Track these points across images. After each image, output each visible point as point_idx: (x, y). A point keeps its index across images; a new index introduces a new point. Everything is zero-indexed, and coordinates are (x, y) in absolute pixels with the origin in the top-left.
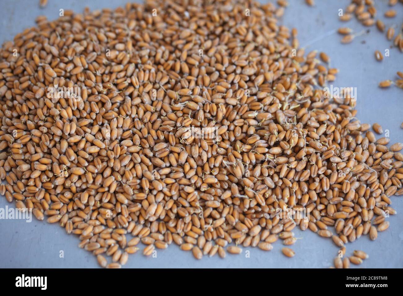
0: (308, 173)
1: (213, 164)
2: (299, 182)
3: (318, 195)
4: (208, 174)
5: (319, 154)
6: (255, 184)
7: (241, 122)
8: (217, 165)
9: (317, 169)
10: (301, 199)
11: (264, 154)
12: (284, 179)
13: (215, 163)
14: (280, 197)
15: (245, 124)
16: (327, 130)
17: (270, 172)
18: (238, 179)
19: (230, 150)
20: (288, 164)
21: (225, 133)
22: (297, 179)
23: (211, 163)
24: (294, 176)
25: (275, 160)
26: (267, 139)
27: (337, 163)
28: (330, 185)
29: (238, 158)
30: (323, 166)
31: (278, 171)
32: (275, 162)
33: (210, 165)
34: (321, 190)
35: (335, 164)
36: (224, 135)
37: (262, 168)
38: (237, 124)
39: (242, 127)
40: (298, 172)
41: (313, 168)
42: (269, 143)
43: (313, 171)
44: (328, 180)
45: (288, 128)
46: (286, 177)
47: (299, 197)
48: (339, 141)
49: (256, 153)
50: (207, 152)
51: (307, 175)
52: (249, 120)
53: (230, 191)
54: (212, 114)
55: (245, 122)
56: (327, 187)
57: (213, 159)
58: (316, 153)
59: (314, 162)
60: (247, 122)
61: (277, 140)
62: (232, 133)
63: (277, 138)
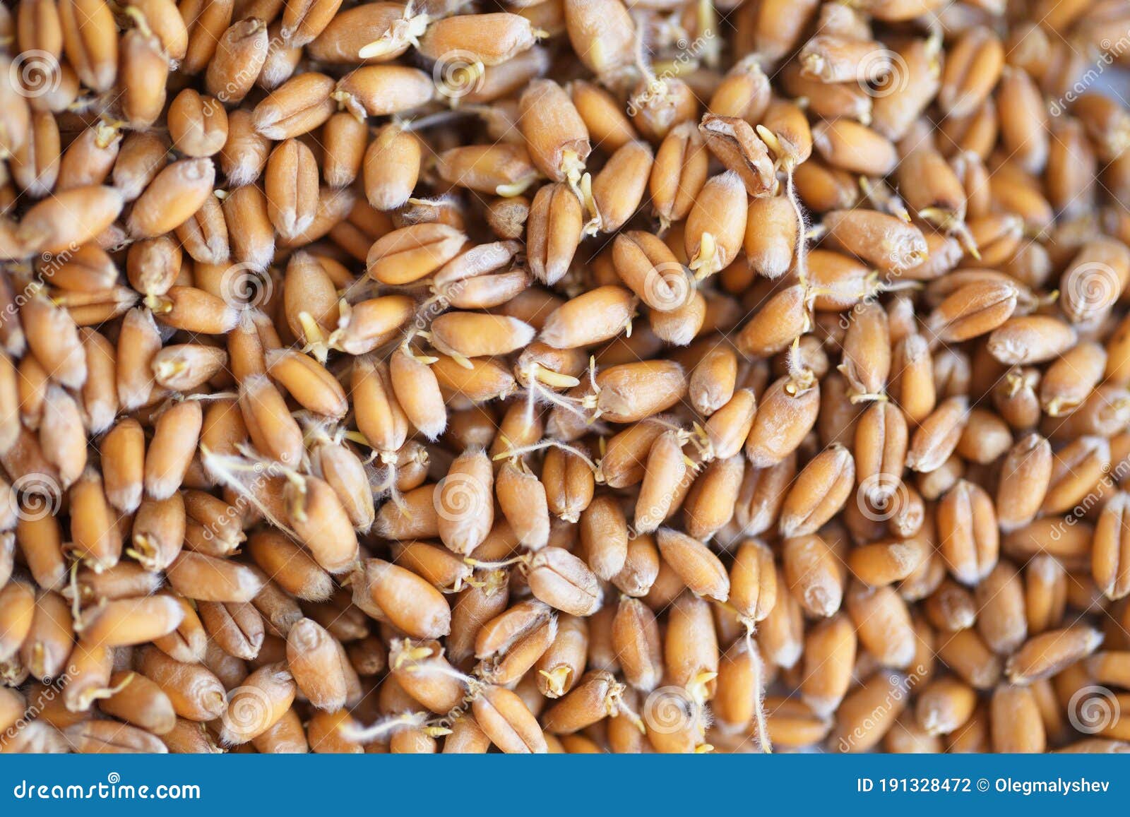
0: (839, 480)
1: (137, 489)
2: (774, 539)
3: (921, 611)
4: (106, 572)
5: (905, 308)
6: (462, 605)
7: (310, 108)
8: (167, 485)
9: (901, 433)
10: (802, 664)
11: (509, 361)
12: (671, 538)
13: (152, 479)
14: (648, 677)
15: (340, 110)
16: (950, 92)
17: (561, 505)
18: (333, 577)
19: (248, 349)
20: (688, 426)
21: (198, 218)
22: (761, 521)
23: (124, 484)
24: (740, 499)
25: (589, 401)
26: (515, 229)
27: (1043, 367)
28: (1003, 536)
29: (317, 414)
30: (943, 396)
31: (616, 481)
32: (591, 412)
33: (115, 499)
34: (937, 576)
35: (1032, 378)
36: (194, 234)
37: (497, 469)
38: (277, 134)
39: (317, 140)
40: (766, 472)
41: (873, 436)
42: (536, 264)
43: (873, 457)
44: (985, 504)
45: (660, 120)
46: (680, 520)
47: (788, 655)
48: (1037, 155)
49: (450, 358)
50: (83, 396)
51: (830, 493)
52: (364, 79)
53: (284, 676)
54: (89, 79)
55: (339, 96)
56: (979, 559)
57: (131, 440)
58: (885, 300)
59: (874, 388)
60: (355, 104)
61: (592, 231)
62: (249, 205)
63: (587, 217)
